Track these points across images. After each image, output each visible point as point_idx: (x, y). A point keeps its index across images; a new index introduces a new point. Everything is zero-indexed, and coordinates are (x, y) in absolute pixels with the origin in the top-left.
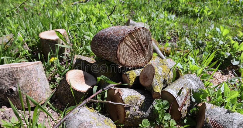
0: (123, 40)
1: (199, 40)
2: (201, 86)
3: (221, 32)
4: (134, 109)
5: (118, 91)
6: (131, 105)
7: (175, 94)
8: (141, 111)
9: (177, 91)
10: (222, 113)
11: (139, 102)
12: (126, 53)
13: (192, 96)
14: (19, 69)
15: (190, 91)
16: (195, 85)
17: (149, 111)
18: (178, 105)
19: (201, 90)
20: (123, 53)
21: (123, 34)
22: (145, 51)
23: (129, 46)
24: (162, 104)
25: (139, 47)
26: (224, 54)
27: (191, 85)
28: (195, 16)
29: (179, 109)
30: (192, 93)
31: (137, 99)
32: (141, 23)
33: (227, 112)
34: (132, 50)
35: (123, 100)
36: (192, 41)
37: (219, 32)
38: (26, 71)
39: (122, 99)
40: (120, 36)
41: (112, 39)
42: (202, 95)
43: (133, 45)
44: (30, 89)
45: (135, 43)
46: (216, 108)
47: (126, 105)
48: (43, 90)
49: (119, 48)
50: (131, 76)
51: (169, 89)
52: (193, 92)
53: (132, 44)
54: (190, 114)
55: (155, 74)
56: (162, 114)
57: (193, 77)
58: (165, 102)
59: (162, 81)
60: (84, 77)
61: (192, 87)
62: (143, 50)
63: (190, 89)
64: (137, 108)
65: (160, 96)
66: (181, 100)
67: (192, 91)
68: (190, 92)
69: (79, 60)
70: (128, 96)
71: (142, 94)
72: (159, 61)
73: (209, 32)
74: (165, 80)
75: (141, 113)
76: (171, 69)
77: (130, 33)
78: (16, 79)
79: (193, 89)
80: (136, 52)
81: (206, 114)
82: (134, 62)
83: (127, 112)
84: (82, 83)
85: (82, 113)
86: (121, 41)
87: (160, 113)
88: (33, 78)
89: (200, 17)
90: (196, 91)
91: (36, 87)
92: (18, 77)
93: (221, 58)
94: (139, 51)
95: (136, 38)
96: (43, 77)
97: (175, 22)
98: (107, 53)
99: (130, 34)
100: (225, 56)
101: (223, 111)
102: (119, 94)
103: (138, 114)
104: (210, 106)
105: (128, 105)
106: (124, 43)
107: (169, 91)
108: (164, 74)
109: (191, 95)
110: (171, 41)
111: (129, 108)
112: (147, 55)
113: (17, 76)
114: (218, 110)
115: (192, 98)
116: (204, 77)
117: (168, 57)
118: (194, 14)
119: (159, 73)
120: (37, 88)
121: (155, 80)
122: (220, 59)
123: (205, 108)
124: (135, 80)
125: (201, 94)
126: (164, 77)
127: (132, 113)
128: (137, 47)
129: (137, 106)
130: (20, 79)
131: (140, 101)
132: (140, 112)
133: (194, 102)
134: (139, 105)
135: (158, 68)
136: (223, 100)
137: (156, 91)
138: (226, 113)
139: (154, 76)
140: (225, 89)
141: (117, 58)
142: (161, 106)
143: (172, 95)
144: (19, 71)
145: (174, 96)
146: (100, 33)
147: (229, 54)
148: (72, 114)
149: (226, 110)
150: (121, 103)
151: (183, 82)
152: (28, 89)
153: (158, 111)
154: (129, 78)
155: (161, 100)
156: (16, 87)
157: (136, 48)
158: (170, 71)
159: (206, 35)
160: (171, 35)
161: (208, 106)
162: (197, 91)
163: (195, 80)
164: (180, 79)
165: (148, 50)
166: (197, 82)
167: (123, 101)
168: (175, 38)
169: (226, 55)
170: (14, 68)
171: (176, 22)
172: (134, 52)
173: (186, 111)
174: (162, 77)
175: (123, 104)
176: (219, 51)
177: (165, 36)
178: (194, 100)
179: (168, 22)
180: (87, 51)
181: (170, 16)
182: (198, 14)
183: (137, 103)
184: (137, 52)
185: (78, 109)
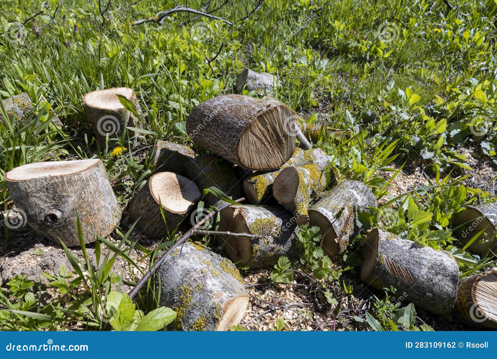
0: (248, 127)
1: (367, 110)
2: (371, 201)
3: (406, 98)
4: (266, 241)
5: (240, 212)
6: (260, 236)
7: (330, 216)
8: (277, 244)
9: (333, 211)
10: (404, 248)
11: (274, 230)
12: (252, 148)
13: (357, 218)
14: (65, 179)
15: (354, 209)
16: (363, 200)
17: (289, 244)
18: (335, 234)
19: (372, 209)
20: (247, 149)
21: (248, 116)
22: (283, 143)
23: (257, 137)
24: (311, 231)
25: (273, 138)
26: (410, 140)
27: (356, 200)
28: (360, 60)
29: (336, 240)
30: (356, 213)
31: (271, 223)
32: (266, 74)
33: (413, 246)
34: (263, 143)
35: (249, 227)
36: (354, 110)
37: (403, 97)
38: (78, 182)
39: (247, 226)
40: (243, 119)
41: (229, 123)
42: (373, 217)
43: (264, 136)
44: (88, 212)
45: (268, 131)
46: (395, 239)
47: (253, 236)
48: (108, 210)
49: (241, 141)
50: (259, 185)
51: (322, 208)
52: (358, 211)
53: (262, 133)
54: (351, 245)
55: (300, 183)
56: (310, 248)
57: (360, 186)
58: (315, 229)
59: (310, 192)
60: (178, 186)
61: (356, 204)
62: (280, 142)
63: (354, 207)
64: (271, 239)
65: (308, 221)
66: (340, 225)
67: (356, 209)
68: (354, 211)
69: (165, 152)
70: (256, 220)
71: (278, 215)
72: (303, 157)
73: (385, 95)
74: (313, 192)
75: (277, 247)
76: (322, 171)
77: (261, 116)
78: (61, 197)
79: (359, 207)
80: (268, 146)
81: (380, 249)
82: (264, 161)
83: (254, 247)
84: (178, 198)
85: (187, 255)
86: (245, 130)
87: (306, 248)
88: (91, 193)
89: (370, 62)
90: (363, 211)
91: (98, 208)
92: (64, 194)
93: (403, 146)
94: (273, 144)
95: (270, 123)
96: (107, 188)
97: (326, 75)
98: (219, 146)
99: (261, 118)
100: (411, 142)
101: (407, 244)
102: (242, 216)
103: (273, 249)
104: (385, 236)
105: (257, 235)
106: (250, 133)
107: (321, 212)
108: (312, 182)
109: (355, 216)
110: (318, 109)
111: (256, 241)
112: (285, 150)
113: (63, 191)
114: (397, 243)
115: (357, 221)
116: (375, 183)
117: (316, 145)
118: (360, 54)
119: (306, 181)
120: (99, 210)
121: (299, 193)
122: (402, 148)
123: (378, 239)
124: (266, 191)
125: (371, 214)
126: (313, 187)
127: (263, 249)
128: (270, 138)
129: (270, 236)
130: (68, 196)
131: (275, 228)
132: (275, 246)
133: (360, 227)
134: (274, 235)
135: (304, 173)
136: (406, 226)
137: (302, 213)
138: (411, 248)
139: (297, 188)
140: (409, 206)
141: (238, 156)
142: (308, 236)
143: (326, 217)
144: (66, 183)
145: (329, 219)
146: (204, 107)
147: (418, 139)
148: (170, 256)
149: (411, 242)
150: (246, 234)
151: (343, 195)
152: (84, 213)
153: (303, 244)
154: (256, 188)
155: (307, 225)
156: (62, 211)
157: (269, 140)
158: (321, 175)
159: (380, 99)
160: (317, 97)
161: (383, 235)
162: (366, 210)
163: (362, 192)
164: (337, 189)
165: (288, 142)
166: (365, 194)
167: (248, 229)
168: (324, 103)
169: (413, 141)
170: (57, 177)
171: (329, 75)
172: (265, 145)
173: (346, 242)
174: (309, 188)
175: (250, 235)
176: (401, 134)
177: (308, 101)
178: (359, 224)
179: (313, 74)
180: (177, 133)
181: (318, 63)
182: (366, 55)
183: (270, 232)
184: (271, 146)
185: (179, 248)
